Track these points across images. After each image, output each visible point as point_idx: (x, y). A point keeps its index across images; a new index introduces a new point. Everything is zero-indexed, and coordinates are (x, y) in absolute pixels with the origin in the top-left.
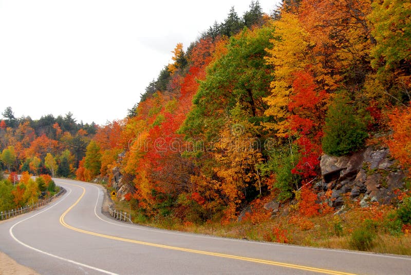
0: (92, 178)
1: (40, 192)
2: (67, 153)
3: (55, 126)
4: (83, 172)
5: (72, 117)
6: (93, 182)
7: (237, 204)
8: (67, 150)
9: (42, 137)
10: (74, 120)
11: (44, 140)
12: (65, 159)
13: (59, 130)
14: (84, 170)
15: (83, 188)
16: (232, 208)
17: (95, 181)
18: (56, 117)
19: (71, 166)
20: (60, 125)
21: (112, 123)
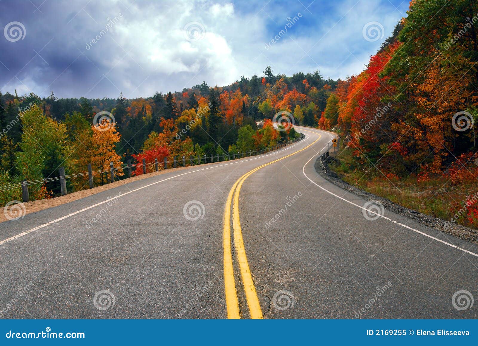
0: (331, 127)
1: (280, 138)
2: (312, 105)
3: (304, 81)
4: (323, 122)
5: (319, 74)
6: (331, 131)
7: (443, 157)
8: (312, 103)
9: (293, 92)
10: (321, 77)
11: (295, 94)
12: (310, 110)
13: (307, 85)
14: (324, 120)
15: (320, 135)
16: (437, 162)
17: (333, 130)
18: (305, 74)
19: (315, 116)
20: (308, 81)
21: (351, 78)
